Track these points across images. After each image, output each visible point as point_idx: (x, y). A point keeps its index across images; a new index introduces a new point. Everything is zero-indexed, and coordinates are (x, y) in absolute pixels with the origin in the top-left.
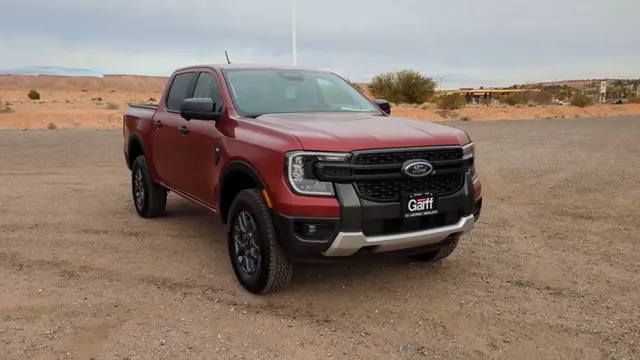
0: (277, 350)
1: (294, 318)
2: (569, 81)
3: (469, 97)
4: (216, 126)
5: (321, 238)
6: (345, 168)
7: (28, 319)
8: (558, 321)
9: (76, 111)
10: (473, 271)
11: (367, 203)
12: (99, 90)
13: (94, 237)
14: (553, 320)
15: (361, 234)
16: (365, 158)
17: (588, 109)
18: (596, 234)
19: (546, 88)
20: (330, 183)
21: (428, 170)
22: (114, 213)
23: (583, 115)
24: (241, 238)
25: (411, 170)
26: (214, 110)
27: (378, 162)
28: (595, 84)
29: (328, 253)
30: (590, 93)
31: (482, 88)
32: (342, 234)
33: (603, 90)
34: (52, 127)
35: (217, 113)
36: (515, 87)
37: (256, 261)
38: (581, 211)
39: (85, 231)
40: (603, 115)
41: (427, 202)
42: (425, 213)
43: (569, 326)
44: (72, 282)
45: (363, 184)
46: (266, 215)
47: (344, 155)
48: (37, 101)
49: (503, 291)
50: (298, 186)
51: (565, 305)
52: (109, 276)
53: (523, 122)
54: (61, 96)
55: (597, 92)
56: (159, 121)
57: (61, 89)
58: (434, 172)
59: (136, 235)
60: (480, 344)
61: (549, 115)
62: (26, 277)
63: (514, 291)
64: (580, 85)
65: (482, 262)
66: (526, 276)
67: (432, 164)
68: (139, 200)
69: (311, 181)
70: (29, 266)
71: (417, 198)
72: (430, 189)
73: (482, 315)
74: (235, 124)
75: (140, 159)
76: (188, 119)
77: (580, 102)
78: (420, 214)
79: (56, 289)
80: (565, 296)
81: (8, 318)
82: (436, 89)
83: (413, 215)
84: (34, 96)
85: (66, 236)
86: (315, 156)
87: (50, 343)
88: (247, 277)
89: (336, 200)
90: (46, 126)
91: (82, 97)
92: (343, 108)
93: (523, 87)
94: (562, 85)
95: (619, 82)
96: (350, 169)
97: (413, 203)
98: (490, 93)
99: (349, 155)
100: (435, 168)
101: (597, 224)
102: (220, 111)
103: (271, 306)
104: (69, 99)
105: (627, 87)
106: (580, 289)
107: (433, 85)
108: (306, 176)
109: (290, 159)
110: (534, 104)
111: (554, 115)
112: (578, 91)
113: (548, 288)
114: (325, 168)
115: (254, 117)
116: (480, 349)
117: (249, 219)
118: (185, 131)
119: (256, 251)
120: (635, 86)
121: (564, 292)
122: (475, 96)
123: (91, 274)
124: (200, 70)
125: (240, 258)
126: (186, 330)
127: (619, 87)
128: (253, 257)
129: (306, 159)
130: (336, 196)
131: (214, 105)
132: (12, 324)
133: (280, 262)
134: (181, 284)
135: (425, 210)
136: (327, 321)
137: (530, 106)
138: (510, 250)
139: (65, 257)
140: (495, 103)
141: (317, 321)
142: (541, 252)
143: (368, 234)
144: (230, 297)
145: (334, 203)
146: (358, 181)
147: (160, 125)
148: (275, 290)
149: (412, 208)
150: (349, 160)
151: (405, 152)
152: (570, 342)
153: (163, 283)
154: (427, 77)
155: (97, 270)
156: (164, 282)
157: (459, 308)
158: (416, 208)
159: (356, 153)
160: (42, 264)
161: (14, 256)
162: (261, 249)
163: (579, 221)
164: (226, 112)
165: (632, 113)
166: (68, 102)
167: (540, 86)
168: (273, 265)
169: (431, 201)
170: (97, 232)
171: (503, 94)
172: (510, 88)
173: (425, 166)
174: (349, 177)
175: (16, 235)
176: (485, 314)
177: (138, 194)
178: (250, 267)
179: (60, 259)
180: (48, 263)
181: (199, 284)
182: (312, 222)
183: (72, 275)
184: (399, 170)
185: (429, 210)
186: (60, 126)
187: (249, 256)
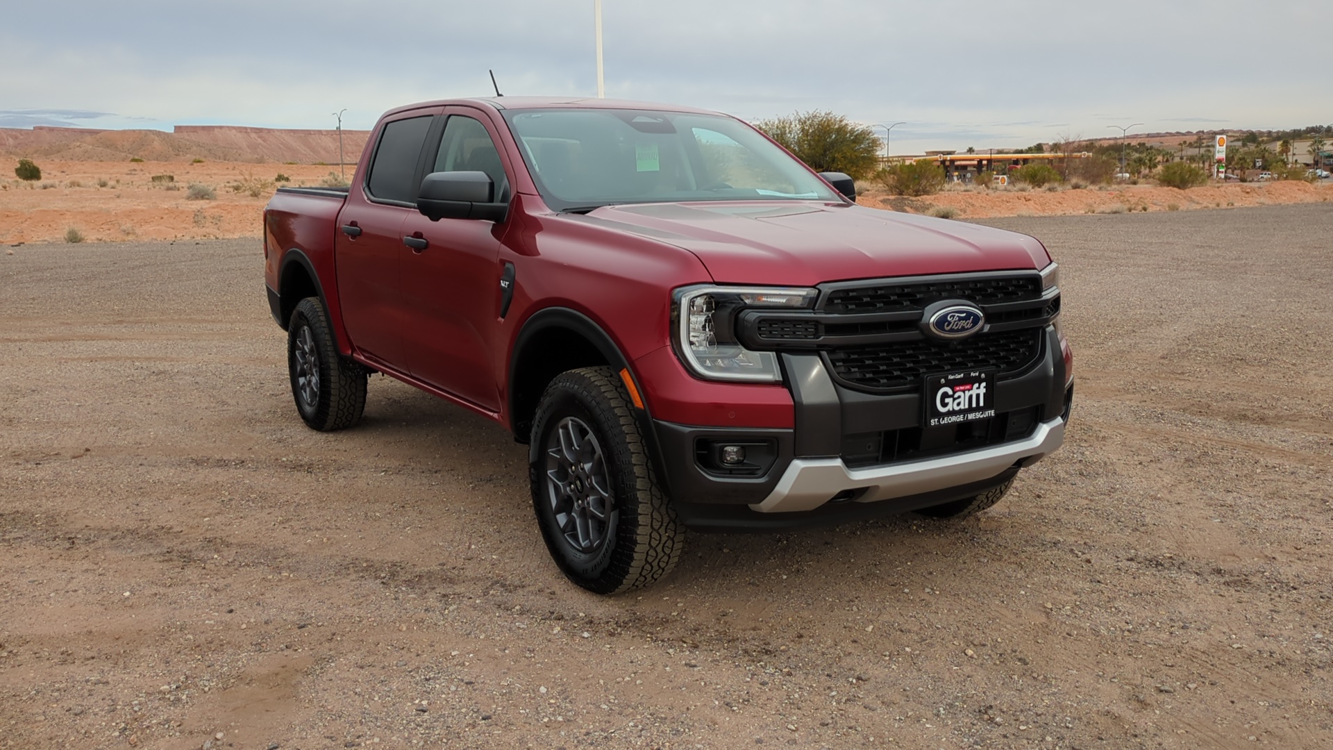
0: (674, 720)
1: (696, 647)
2: (1149, 136)
3: (949, 168)
4: (494, 231)
5: (752, 473)
6: (806, 321)
7: (114, 659)
8: (1260, 644)
9: (124, 205)
10: (1049, 537)
11: (852, 397)
12: (167, 159)
13: (220, 476)
14: (1247, 640)
15: (838, 462)
16: (845, 299)
17: (1194, 191)
18: (1282, 453)
19: (1103, 150)
20: (772, 355)
21: (975, 322)
22: (251, 421)
23: (1184, 205)
24: (563, 474)
25: (941, 322)
26: (491, 198)
27: (870, 306)
28: (1204, 140)
29: (767, 505)
30: (1192, 159)
31: (971, 150)
32: (798, 465)
33: (1220, 152)
34: (74, 238)
35: (496, 204)
36: (1039, 148)
37: (601, 525)
38: (1242, 405)
39: (198, 463)
40: (1224, 206)
41: (974, 392)
42: (971, 416)
43: (1287, 653)
44: (191, 573)
45: (842, 355)
46: (626, 425)
47: (803, 292)
48: (35, 183)
49: (1127, 580)
50: (701, 360)
51: (1264, 608)
52: (273, 559)
53: (1063, 220)
54: (88, 174)
55: (1207, 158)
56: (353, 224)
57: (86, 157)
58: (987, 328)
59: (309, 468)
60: (1110, 697)
61: (1116, 206)
62: (87, 565)
63: (1148, 578)
64: (1171, 144)
65: (1065, 517)
66: (1165, 549)
67: (982, 310)
68: (306, 395)
69: (730, 350)
70: (88, 541)
71: (953, 384)
72: (978, 364)
73: (1096, 632)
74: (536, 225)
75: (307, 305)
76: (435, 218)
77: (1178, 179)
78: (960, 418)
79: (162, 590)
80: (1258, 588)
81: (67, 658)
82: (880, 153)
83: (946, 421)
84: (29, 172)
85: (157, 475)
86: (739, 295)
87: (175, 712)
88: (578, 558)
89: (786, 391)
90: (61, 235)
91: (132, 172)
92: (761, 192)
93: (1056, 147)
94: (1134, 143)
95: (1251, 137)
96: (816, 323)
97: (945, 395)
98: (989, 161)
99: (814, 292)
100: (989, 318)
101: (1279, 432)
102: (504, 199)
103: (636, 623)
104: (105, 177)
105: (1269, 147)
106: (1288, 572)
107: (875, 143)
108: (718, 340)
109: (685, 302)
110: (1082, 183)
111: (1126, 207)
112: (1168, 156)
113: (1219, 571)
114: (762, 321)
115: (583, 212)
116: (1114, 709)
117: (582, 433)
118: (421, 244)
119: (601, 502)
120: (1286, 144)
121: (1255, 580)
122: (957, 168)
123: (230, 554)
124: (449, 110)
125: (562, 519)
126: (466, 679)
127: (1252, 147)
128: (594, 517)
129: (715, 303)
130: (785, 382)
131: (492, 185)
132: (79, 671)
133: (656, 524)
134: (430, 575)
135: (970, 410)
136: (767, 652)
137: (1076, 187)
138: (1113, 490)
139: (165, 519)
140: (1002, 181)
141: (746, 651)
142: (1180, 492)
143: (853, 462)
144: (543, 602)
145: (781, 397)
146: (832, 349)
147: (357, 232)
148: (645, 585)
149: (944, 405)
150: (811, 303)
151: (928, 285)
152: (1298, 688)
153: (392, 574)
154: (860, 128)
155: (240, 545)
156: (394, 571)
157: (1043, 619)
158: (952, 405)
159: (827, 289)
160: (118, 537)
161: (51, 520)
162: (616, 497)
163: (1241, 426)
164: (518, 201)
165: (1284, 200)
166: (103, 185)
167: (1090, 145)
168: (642, 534)
169: (982, 391)
170: (222, 464)
171: (1016, 162)
172: (1030, 150)
173: (969, 314)
174: (810, 340)
175: (45, 472)
176: (1103, 631)
177: (302, 380)
178: (587, 536)
179: (153, 525)
180: (132, 532)
181: (469, 573)
182: (732, 439)
183: (187, 559)
184: (914, 323)
185: (978, 409)
186: (91, 237)
187: (584, 513)
